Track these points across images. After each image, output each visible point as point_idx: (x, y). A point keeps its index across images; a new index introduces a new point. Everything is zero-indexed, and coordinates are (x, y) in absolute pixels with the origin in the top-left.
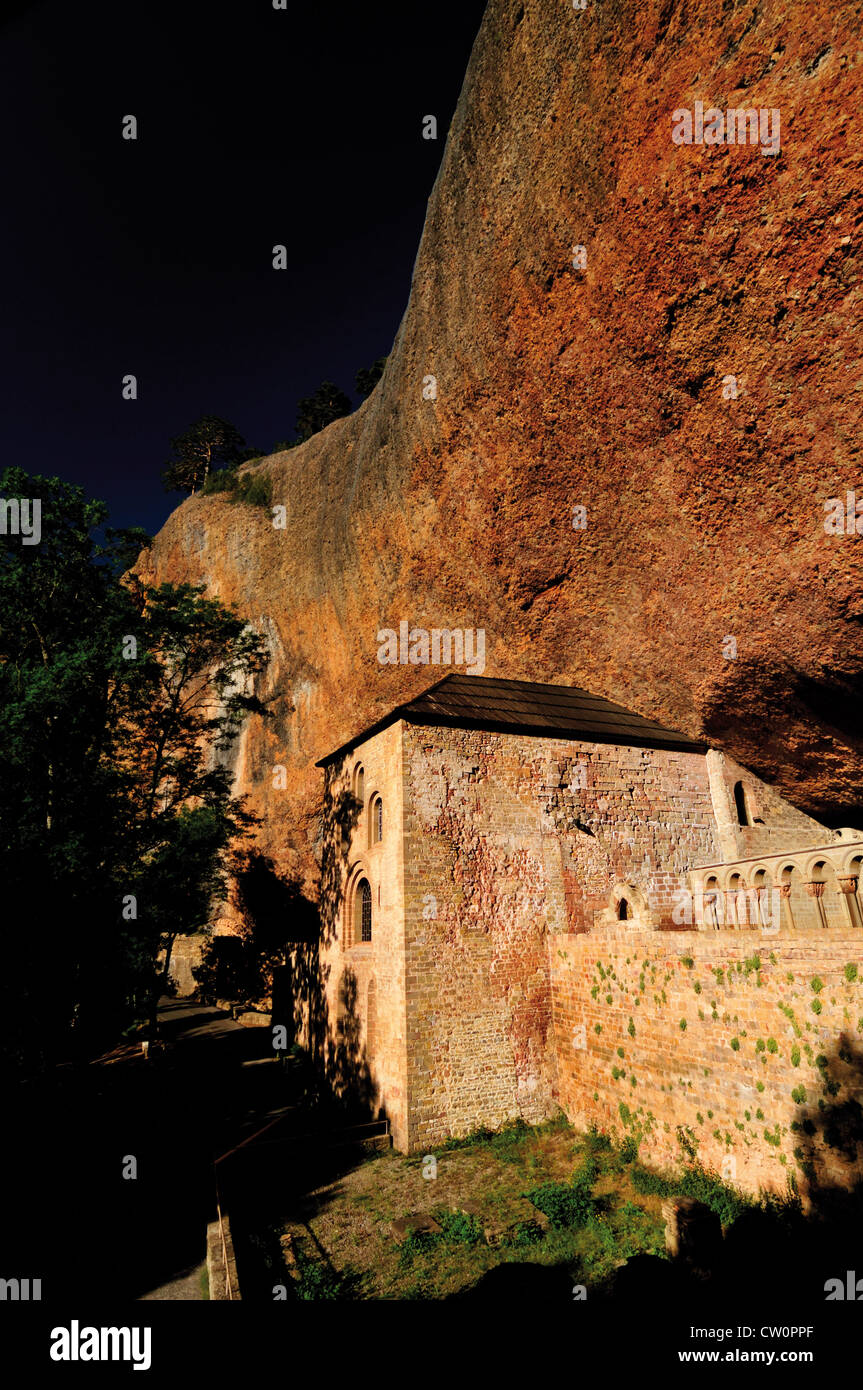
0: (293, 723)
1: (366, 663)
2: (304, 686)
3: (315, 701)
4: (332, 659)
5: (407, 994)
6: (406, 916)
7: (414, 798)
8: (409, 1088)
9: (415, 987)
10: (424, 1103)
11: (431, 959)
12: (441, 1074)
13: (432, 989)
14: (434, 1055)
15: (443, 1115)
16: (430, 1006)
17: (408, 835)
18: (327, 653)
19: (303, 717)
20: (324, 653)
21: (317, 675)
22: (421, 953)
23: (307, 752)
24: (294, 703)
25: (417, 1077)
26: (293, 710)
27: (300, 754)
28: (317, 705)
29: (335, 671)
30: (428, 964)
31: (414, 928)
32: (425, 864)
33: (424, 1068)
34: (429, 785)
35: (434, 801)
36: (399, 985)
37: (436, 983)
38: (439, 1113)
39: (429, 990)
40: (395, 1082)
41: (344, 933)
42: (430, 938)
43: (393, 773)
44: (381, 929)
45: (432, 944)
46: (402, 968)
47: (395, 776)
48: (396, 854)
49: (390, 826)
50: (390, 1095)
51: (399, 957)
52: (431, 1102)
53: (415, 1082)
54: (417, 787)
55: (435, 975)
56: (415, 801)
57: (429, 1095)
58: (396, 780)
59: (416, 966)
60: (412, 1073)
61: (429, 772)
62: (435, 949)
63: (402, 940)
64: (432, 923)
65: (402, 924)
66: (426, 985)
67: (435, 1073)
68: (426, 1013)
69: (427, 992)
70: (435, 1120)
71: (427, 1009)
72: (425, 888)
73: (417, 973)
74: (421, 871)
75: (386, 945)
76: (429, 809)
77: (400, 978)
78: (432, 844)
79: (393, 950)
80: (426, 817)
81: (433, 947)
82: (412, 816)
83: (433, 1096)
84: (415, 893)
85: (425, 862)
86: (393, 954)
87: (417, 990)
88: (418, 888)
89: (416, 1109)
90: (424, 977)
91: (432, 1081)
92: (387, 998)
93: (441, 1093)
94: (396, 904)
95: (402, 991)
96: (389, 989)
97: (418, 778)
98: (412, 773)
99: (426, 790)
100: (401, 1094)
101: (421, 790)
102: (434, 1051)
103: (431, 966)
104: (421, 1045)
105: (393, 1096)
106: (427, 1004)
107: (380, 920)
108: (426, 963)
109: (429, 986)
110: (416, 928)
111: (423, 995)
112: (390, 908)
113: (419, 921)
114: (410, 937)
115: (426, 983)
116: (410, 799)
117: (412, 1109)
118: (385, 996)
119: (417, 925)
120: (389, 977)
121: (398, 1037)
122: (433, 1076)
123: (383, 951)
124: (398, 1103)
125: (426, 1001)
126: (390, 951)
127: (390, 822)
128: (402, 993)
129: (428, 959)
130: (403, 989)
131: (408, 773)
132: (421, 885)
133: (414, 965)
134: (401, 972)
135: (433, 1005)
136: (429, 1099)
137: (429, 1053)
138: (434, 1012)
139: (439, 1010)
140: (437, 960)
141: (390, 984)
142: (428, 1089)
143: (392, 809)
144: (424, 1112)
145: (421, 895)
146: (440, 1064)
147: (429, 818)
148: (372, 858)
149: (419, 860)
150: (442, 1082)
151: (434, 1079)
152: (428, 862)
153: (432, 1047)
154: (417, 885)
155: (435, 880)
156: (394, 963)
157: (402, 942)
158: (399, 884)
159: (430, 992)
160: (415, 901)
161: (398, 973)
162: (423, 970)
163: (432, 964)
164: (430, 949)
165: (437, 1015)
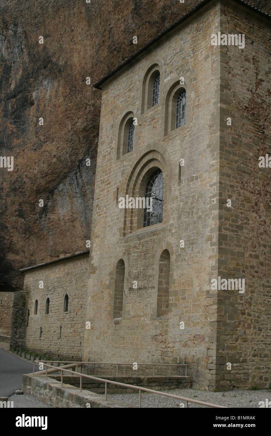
0: (31, 113)
1: (111, 52)
2: (45, 83)
3: (54, 94)
4: (75, 55)
5: (219, 248)
6: (220, 178)
7: (230, 76)
8: (218, 333)
9: (226, 244)
10: (229, 348)
11: (240, 222)
12: (244, 325)
13: (241, 250)
14: (240, 307)
15: (245, 361)
16: (238, 264)
17: (224, 106)
18: (72, 49)
19: (41, 108)
20: (68, 51)
21: (60, 70)
22: (232, 215)
23: (42, 138)
24: (34, 97)
25: (225, 324)
26: (32, 104)
27: (35, 139)
28: (56, 97)
29: (78, 65)
30: (237, 227)
31: (227, 191)
32: (237, 137)
33: (231, 317)
34: (242, 69)
35: (245, 84)
36: (209, 242)
37: (243, 245)
38: (242, 359)
39: (237, 249)
40: (197, 330)
41: (125, 221)
42: (240, 203)
43: (204, 56)
44: (181, 201)
45: (241, 209)
46: (213, 226)
47: (207, 57)
48: (207, 127)
49: (198, 105)
50: (189, 343)
51: (209, 218)
52: (235, 348)
53: (223, 328)
54: (232, 66)
55: (242, 238)
56: (231, 78)
57: (234, 342)
58: (209, 60)
59: (227, 226)
60: (222, 320)
61: (242, 57)
62: (243, 215)
63: (215, 199)
64: (242, 191)
65: (215, 187)
66: (235, 245)
67: (239, 324)
68: (235, 269)
69: (236, 251)
70: (238, 364)
71: (235, 266)
72: (237, 158)
73: (228, 232)
74: (234, 143)
75: (190, 213)
76: (241, 90)
77: (211, 236)
78: (243, 121)
79: (200, 214)
80: (240, 96)
81: (242, 213)
82: (228, 91)
83: (237, 343)
84: (228, 160)
85: (237, 135)
86: (200, 218)
87: (228, 247)
88: (231, 156)
89: (223, 352)
90: (233, 237)
91: (237, 330)
92: (188, 259)
93: (244, 342)
94: (206, 171)
95: (213, 247)
96: (192, 250)
97: (233, 59)
98: (228, 53)
99: (239, 73)
100: (207, 339)
101: (236, 71)
102: (240, 304)
103: (240, 229)
104: (230, 296)
105: (194, 343)
106: (235, 262)
107: (180, 193)
108: (236, 225)
109: (238, 246)
110: (228, 191)
111: (233, 253)
112: (197, 178)
113: (232, 186)
114: (223, 198)
115: (235, 243)
116: (226, 75)
117: (220, 351)
118: (187, 258)
119: (230, 189)
120: (193, 240)
121: (205, 290)
122: (238, 326)
123: (184, 219)
124: (203, 348)
125: (235, 259)
126: (195, 216)
127: (198, 101)
128: (213, 249)
129: (237, 223)
130: (213, 245)
131: (225, 52)
132: (233, 154)
133: (225, 225)
134: (212, 230)
135: (240, 264)
136: (234, 345)
137: (236, 306)
138: (241, 270)
139: (245, 269)
140: (245, 226)
141: (194, 246)
142: (234, 336)
143: (202, 89)
144: (229, 356)
145: (234, 164)
146: (244, 317)
147: (241, 97)
148: (170, 141)
149: (232, 132)
150: (245, 333)
151: (238, 329)
152: (239, 136)
153: (239, 301)
154: (230, 154)
155: (245, 154)
156: (200, 226)
157: (215, 202)
158: (212, 151)
159: (238, 252)
160: (229, 167)
161: (207, 232)
162: (233, 231)
163: (240, 228)
164: (239, 214)
165: (243, 274)
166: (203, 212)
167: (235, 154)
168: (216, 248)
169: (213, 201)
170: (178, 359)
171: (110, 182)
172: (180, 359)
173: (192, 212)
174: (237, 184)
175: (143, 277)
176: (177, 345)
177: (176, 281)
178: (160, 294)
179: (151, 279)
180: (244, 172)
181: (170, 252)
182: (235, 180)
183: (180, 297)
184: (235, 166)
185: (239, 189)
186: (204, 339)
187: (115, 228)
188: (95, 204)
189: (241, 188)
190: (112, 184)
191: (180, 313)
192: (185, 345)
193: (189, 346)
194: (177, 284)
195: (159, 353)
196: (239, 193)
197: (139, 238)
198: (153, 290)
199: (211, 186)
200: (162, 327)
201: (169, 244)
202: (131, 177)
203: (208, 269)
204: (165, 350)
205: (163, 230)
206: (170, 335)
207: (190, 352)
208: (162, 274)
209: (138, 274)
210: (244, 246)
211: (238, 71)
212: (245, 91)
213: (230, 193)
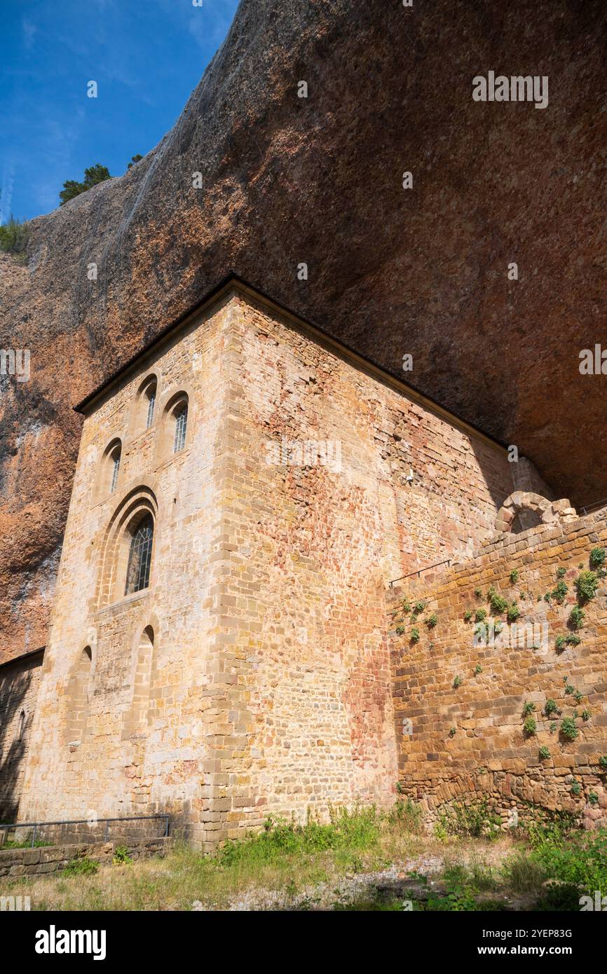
3: (44, 440)
6: (226, 515)
7: (245, 380)
9: (233, 611)
10: (236, 780)
11: (255, 579)
12: (261, 740)
13: (257, 620)
14: (255, 710)
15: (262, 802)
16: (251, 642)
22: (243, 568)
25: (230, 740)
28: (46, 444)
30: (251, 585)
31: (235, 533)
32: (253, 460)
33: (239, 728)
34: (262, 374)
35: (266, 394)
36: (208, 609)
37: (260, 612)
38: (257, 799)
39: (250, 620)
40: (189, 753)
41: (98, 589)
42: (255, 552)
43: (212, 357)
44: (173, 553)
45: (257, 560)
46: (215, 584)
47: (216, 358)
48: (211, 446)
49: (202, 419)
50: (175, 777)
51: (209, 572)
52: (246, 780)
53: (227, 746)
54: (248, 369)
55: (259, 602)
56: (245, 384)
57: (245, 770)
58: (218, 361)
59: (236, 584)
60: (224, 732)
61: (263, 360)
62: (260, 569)
63: (218, 545)
64: (258, 535)
65: (219, 527)
66: (247, 612)
67: (254, 736)
68: (246, 650)
69: (249, 621)
70: (252, 809)
71: (247, 645)
72: (251, 489)
73: (236, 592)
74: (248, 468)
75: (184, 568)
76: (260, 400)
77: (211, 599)
78: (262, 440)
79: (197, 568)
80: (258, 408)
81: (258, 566)
82: (241, 399)
83: (250, 772)
84: (239, 490)
85: (253, 458)
86: (197, 574)
87: (236, 616)
88: (244, 486)
89: (227, 788)
90: (245, 601)
91: (249, 749)
92: (179, 638)
93: (261, 768)
94: (208, 507)
95: (214, 616)
96: (185, 624)
97: (249, 361)
98: (243, 352)
99: (258, 378)
100: (201, 768)
101: (252, 376)
102: (254, 705)
103: (255, 589)
104: (239, 693)
105: (181, 776)
106: (248, 638)
107: (172, 541)
108: (250, 584)
109: (252, 615)
110: (238, 534)
111: (243, 624)
112: (195, 517)
113: (243, 527)
114: (230, 542)
115: (248, 609)
116: (239, 379)
117: (221, 787)
118: (176, 637)
119: (241, 530)
120: (186, 608)
121: (201, 684)
122: (251, 742)
123: (175, 578)
124: (194, 782)
125: (247, 634)
126: (191, 572)
127: (202, 414)
128: (214, 618)
129: (252, 579)
130: (214, 613)
131: (239, 350)
132: (247, 483)
133: (232, 582)
134: (212, 592)
135: (256, 642)
136: (245, 775)
137: (248, 708)
138: (257, 652)
139: (262, 650)
140: (263, 584)
141: (187, 617)
142: (244, 759)
143: (207, 399)
144: (236, 795)
145: (247, 496)
146: (261, 726)
147: (260, 409)
148: (164, 472)
149: (246, 453)
150: (263, 752)
151: (252, 747)
152: (257, 460)
153: (253, 700)
154: (243, 482)
155: (265, 484)
156: (198, 586)
157: (218, 550)
158: (217, 478)
159: (252, 623)
160: (240, 500)
161: (205, 595)
162: (244, 591)
163: (256, 587)
164: (255, 567)
165: (260, 657)
166: (201, 565)
167: (249, 483)
168: (217, 617)
169: (216, 548)
170: (157, 807)
171: (83, 536)
172: (160, 805)
173: (187, 566)
174: (251, 525)
175: (115, 672)
176: (157, 782)
177: (160, 674)
178: (138, 696)
179: (126, 673)
180: (262, 508)
181: (154, 629)
182: (248, 519)
183: (165, 699)
184: (249, 499)
185: (254, 531)
186: (196, 767)
187: (84, 600)
188: (61, 568)
189: (259, 531)
190: (85, 537)
191: (163, 726)
192: (169, 781)
193: (174, 782)
194: (160, 679)
195: (130, 796)
196: (255, 537)
197: (114, 612)
198: (128, 691)
199: (214, 527)
200: (137, 752)
201: (154, 617)
202: (110, 525)
203: (206, 651)
204: (139, 791)
205: (148, 597)
206: (147, 763)
207: (175, 792)
208: (142, 665)
209: (109, 668)
210: (262, 614)
211: (255, 374)
212: (266, 403)
213: (241, 537)
